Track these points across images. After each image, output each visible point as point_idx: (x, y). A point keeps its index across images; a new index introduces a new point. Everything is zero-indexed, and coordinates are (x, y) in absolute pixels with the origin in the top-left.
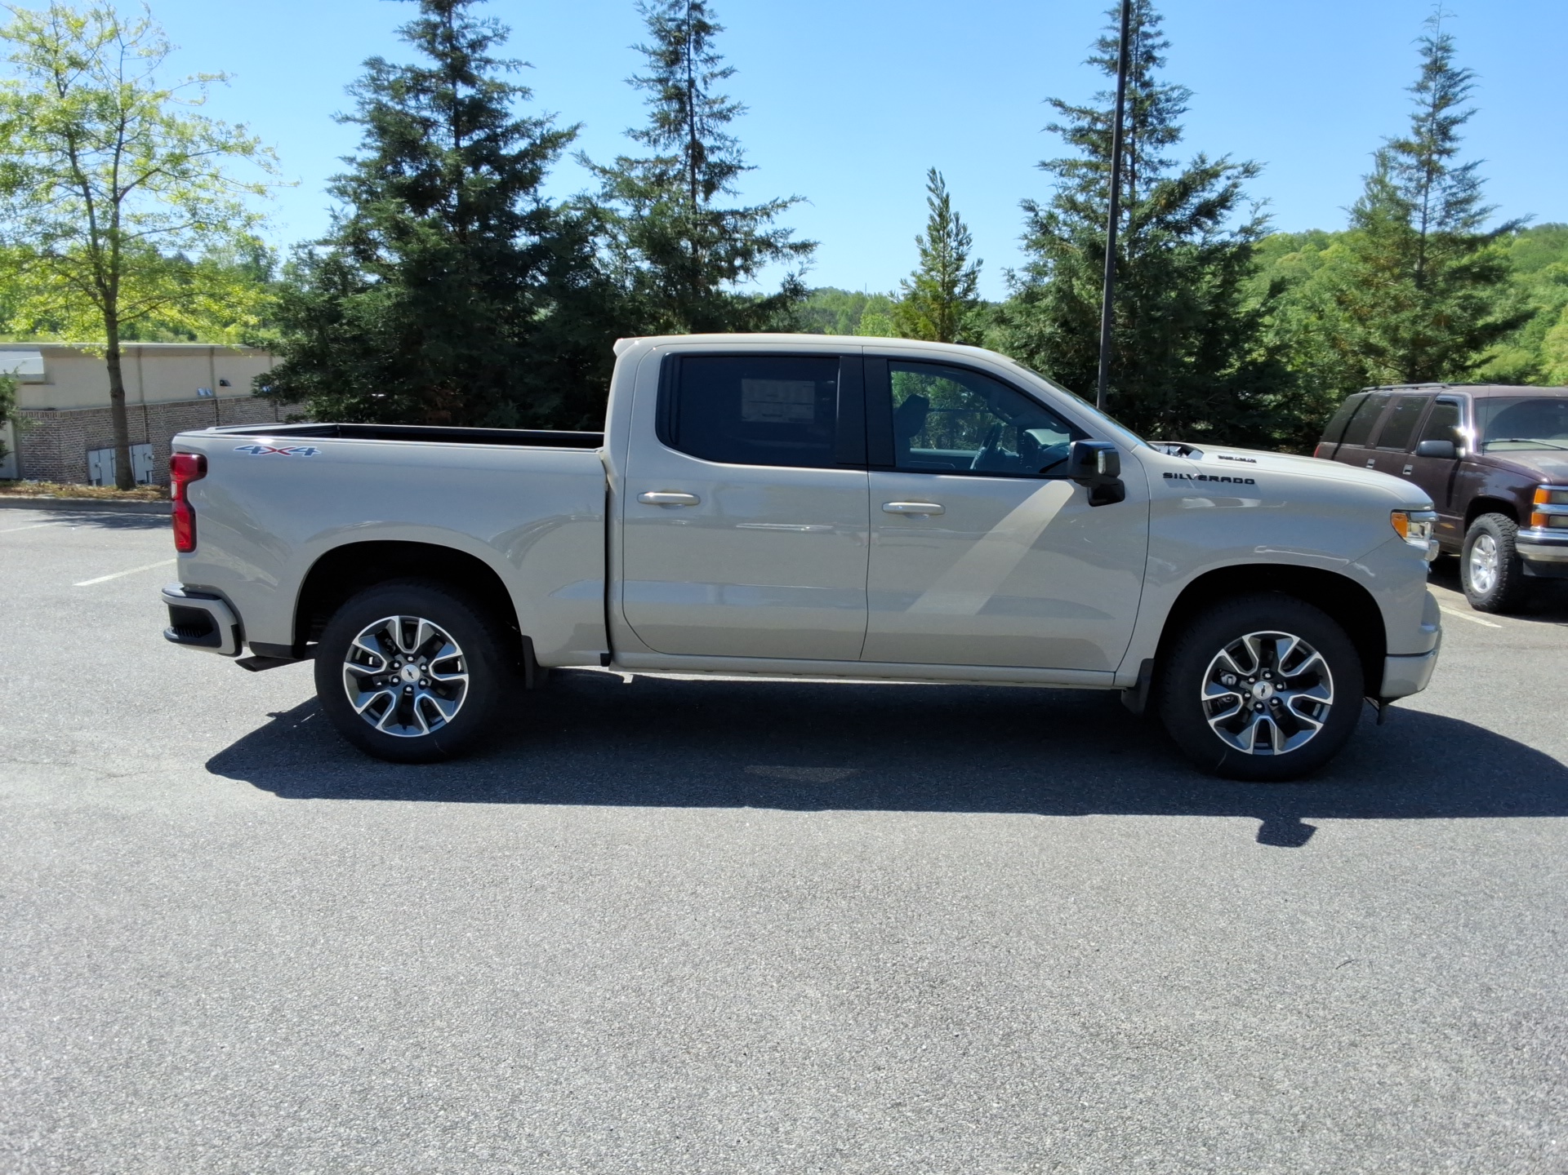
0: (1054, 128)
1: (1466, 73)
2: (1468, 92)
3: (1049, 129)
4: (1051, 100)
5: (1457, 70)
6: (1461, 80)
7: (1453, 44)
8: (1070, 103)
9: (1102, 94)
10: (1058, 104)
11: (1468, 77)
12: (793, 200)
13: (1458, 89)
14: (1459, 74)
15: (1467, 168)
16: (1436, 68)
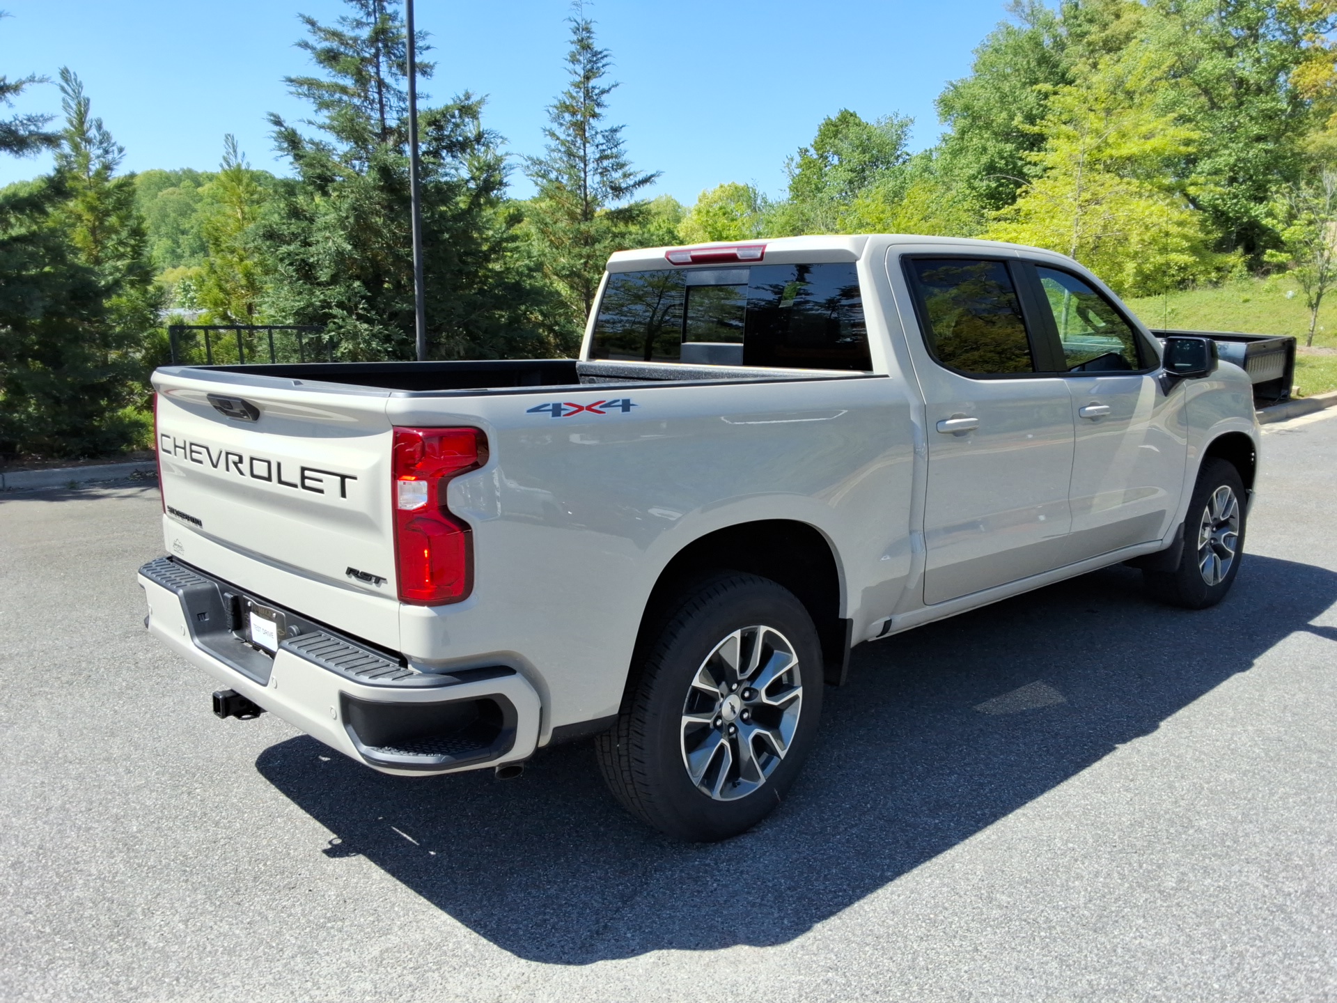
0: (305, 45)
1: (605, 53)
2: (607, 69)
3: (300, 45)
4: (304, 17)
5: (599, 50)
6: (602, 58)
7: (593, 27)
8: (322, 24)
9: (344, 19)
10: (312, 23)
11: (606, 56)
12: (32, 79)
13: (600, 65)
14: (601, 52)
15: (614, 131)
16: (585, 46)
